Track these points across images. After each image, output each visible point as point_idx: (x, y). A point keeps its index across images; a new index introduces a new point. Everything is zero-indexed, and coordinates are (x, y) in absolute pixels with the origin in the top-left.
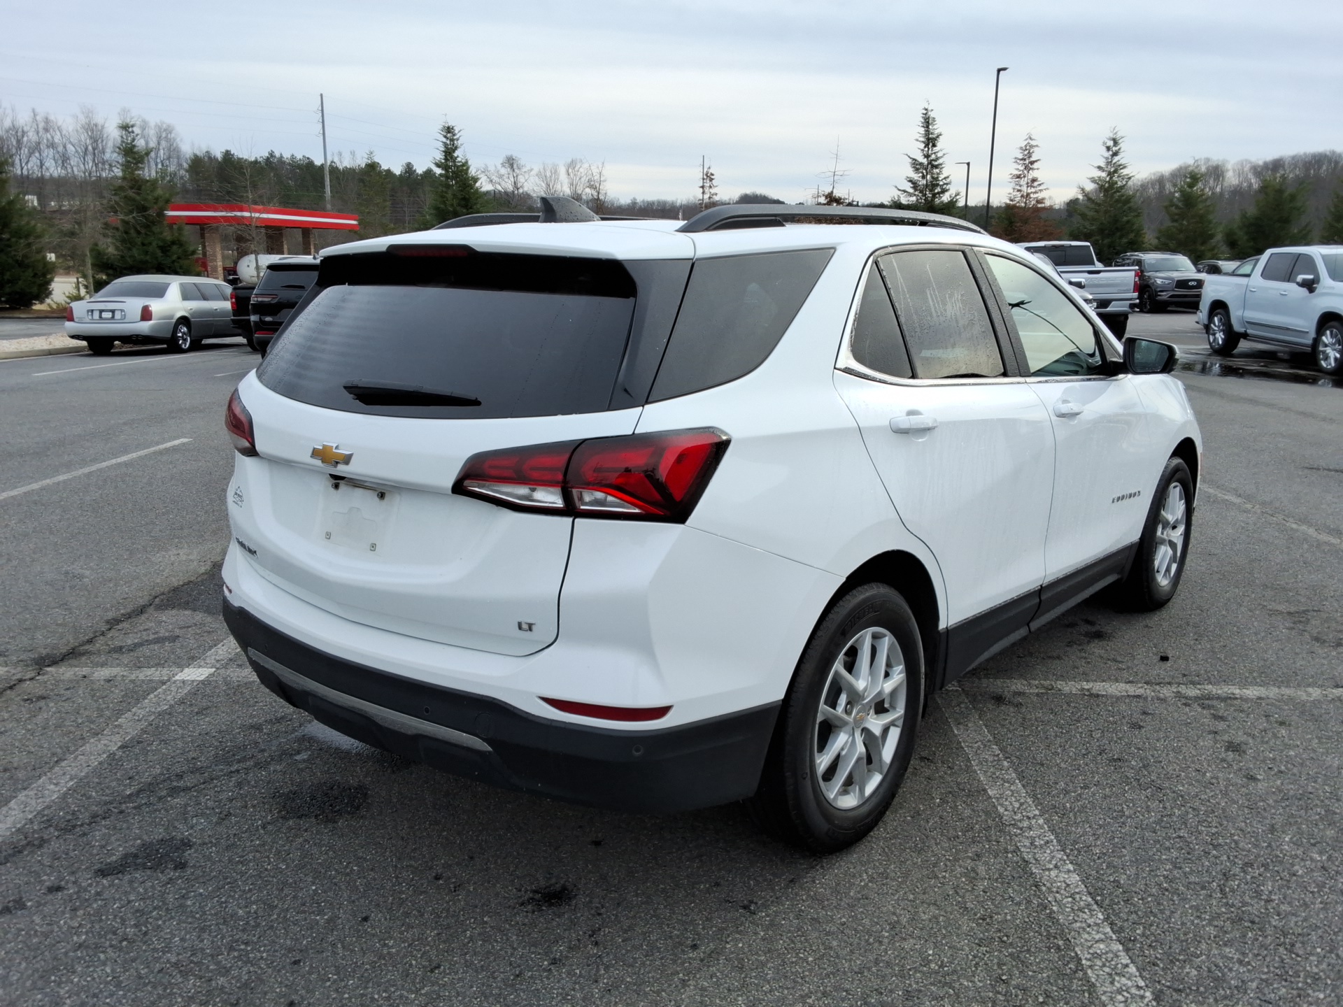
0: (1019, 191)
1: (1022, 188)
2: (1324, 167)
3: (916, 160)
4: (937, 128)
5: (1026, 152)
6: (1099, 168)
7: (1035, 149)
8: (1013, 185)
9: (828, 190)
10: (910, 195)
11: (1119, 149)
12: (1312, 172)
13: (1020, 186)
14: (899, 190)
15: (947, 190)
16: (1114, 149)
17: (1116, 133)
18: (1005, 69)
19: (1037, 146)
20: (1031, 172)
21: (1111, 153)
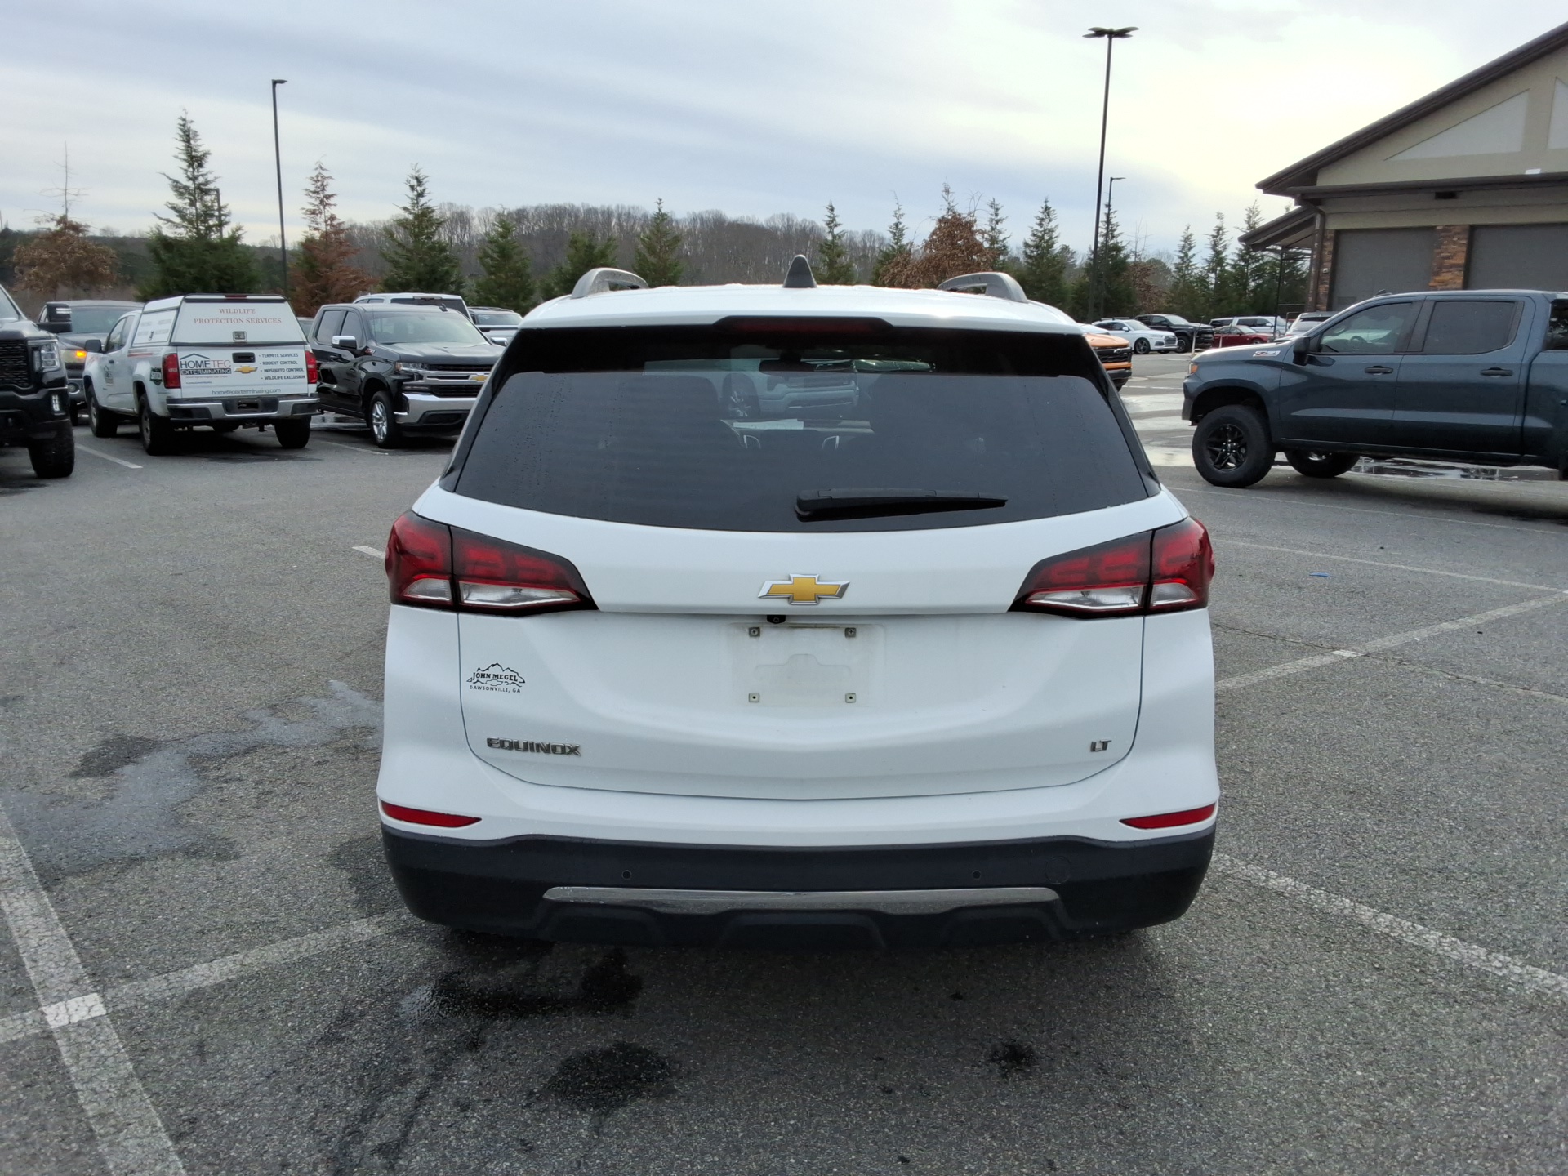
0: (316, 229)
1: (319, 226)
2: (566, 221)
3: (177, 182)
4: (202, 145)
5: (319, 184)
6: (405, 209)
7: (329, 181)
8: (308, 222)
9: (59, 214)
10: (177, 226)
11: (424, 190)
12: (555, 225)
13: (317, 224)
14: (161, 219)
15: (226, 223)
16: (419, 189)
17: (418, 171)
18: (282, 82)
19: (330, 178)
20: (327, 207)
21: (416, 193)
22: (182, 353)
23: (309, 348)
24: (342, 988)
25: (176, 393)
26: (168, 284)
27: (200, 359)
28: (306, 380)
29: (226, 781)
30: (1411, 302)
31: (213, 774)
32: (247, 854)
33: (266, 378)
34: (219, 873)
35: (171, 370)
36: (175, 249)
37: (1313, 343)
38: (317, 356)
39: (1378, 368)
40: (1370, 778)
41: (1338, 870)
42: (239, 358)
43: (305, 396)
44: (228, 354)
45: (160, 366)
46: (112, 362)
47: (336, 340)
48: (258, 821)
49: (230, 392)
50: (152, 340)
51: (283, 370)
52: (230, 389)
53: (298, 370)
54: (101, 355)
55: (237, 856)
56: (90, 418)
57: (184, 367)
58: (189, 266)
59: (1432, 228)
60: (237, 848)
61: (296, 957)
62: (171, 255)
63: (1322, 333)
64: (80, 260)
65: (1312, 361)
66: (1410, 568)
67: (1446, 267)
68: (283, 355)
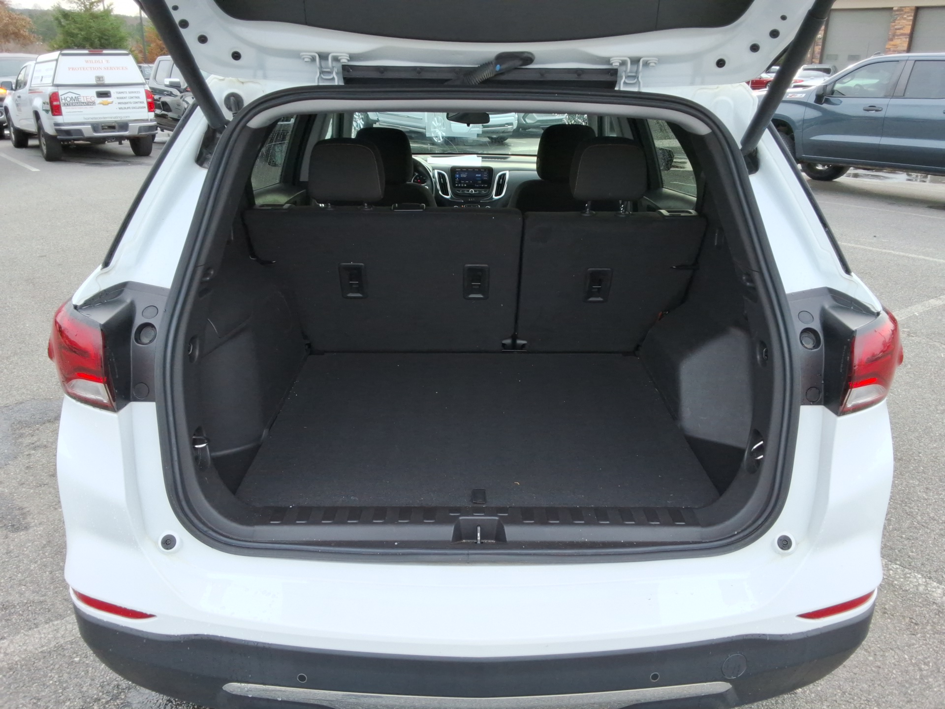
22: (61, 92)
23: (147, 88)
24: (85, 683)
25: (59, 119)
26: (67, 42)
27: (74, 96)
28: (146, 109)
29: (34, 449)
30: (898, 61)
31: (27, 441)
32: (36, 525)
33: (120, 108)
34: (9, 545)
35: (55, 103)
36: (70, 18)
37: (829, 89)
38: (152, 93)
39: (872, 108)
40: (911, 445)
41: (906, 542)
42: (101, 95)
43: (147, 121)
44: (92, 92)
45: (48, 101)
46: (19, 97)
47: (167, 81)
48: (51, 489)
49: (96, 118)
50: (42, 83)
51: (131, 103)
52: (96, 116)
53: (141, 102)
54: (14, 92)
55: (26, 528)
56: (10, 134)
57: (63, 101)
58: (81, 30)
59: (891, 9)
60: (29, 519)
61: (53, 644)
62: (68, 22)
63: (835, 82)
64: (6, 25)
65: (828, 101)
66: (897, 253)
67: (898, 36)
68: (130, 93)
